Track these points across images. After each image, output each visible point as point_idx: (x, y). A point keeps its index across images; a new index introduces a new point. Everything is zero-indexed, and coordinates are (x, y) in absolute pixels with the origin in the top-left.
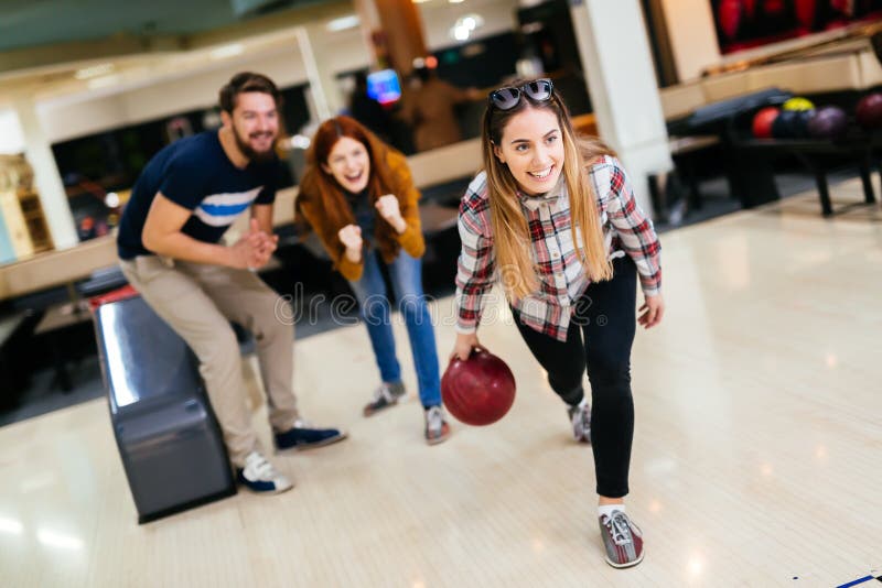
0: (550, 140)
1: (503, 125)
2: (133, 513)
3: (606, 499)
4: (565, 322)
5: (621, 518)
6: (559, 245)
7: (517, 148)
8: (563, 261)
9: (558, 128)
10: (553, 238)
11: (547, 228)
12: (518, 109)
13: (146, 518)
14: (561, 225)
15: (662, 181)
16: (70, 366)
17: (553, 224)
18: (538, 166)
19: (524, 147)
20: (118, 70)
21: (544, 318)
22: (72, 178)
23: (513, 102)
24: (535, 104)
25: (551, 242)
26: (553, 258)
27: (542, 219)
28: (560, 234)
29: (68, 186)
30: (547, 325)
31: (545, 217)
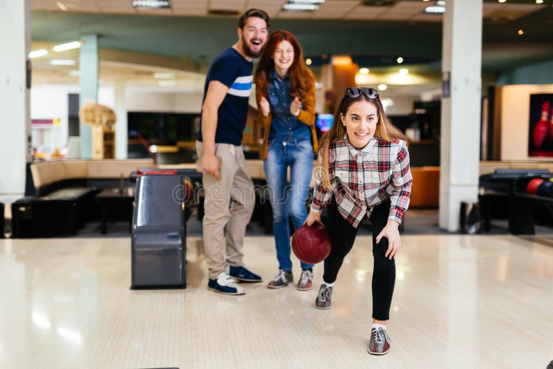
0: (370, 119)
1: (349, 106)
2: (130, 284)
3: (376, 321)
4: (360, 218)
5: (382, 332)
6: (364, 177)
7: (353, 119)
8: (365, 187)
9: (376, 114)
10: (362, 173)
11: (360, 166)
12: (358, 99)
13: (136, 287)
14: (367, 168)
15: (470, 208)
16: (109, 224)
17: (363, 166)
18: (361, 130)
19: (356, 119)
20: (177, 78)
21: (349, 212)
22: (134, 133)
23: (357, 96)
24: (367, 99)
25: (360, 175)
26: (359, 183)
27: (358, 162)
28: (366, 172)
29: (130, 137)
30: (350, 216)
31: (359, 161)
